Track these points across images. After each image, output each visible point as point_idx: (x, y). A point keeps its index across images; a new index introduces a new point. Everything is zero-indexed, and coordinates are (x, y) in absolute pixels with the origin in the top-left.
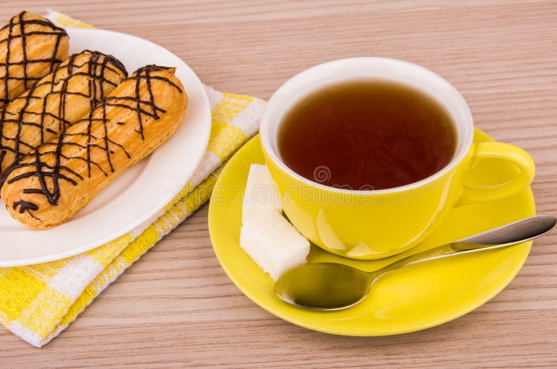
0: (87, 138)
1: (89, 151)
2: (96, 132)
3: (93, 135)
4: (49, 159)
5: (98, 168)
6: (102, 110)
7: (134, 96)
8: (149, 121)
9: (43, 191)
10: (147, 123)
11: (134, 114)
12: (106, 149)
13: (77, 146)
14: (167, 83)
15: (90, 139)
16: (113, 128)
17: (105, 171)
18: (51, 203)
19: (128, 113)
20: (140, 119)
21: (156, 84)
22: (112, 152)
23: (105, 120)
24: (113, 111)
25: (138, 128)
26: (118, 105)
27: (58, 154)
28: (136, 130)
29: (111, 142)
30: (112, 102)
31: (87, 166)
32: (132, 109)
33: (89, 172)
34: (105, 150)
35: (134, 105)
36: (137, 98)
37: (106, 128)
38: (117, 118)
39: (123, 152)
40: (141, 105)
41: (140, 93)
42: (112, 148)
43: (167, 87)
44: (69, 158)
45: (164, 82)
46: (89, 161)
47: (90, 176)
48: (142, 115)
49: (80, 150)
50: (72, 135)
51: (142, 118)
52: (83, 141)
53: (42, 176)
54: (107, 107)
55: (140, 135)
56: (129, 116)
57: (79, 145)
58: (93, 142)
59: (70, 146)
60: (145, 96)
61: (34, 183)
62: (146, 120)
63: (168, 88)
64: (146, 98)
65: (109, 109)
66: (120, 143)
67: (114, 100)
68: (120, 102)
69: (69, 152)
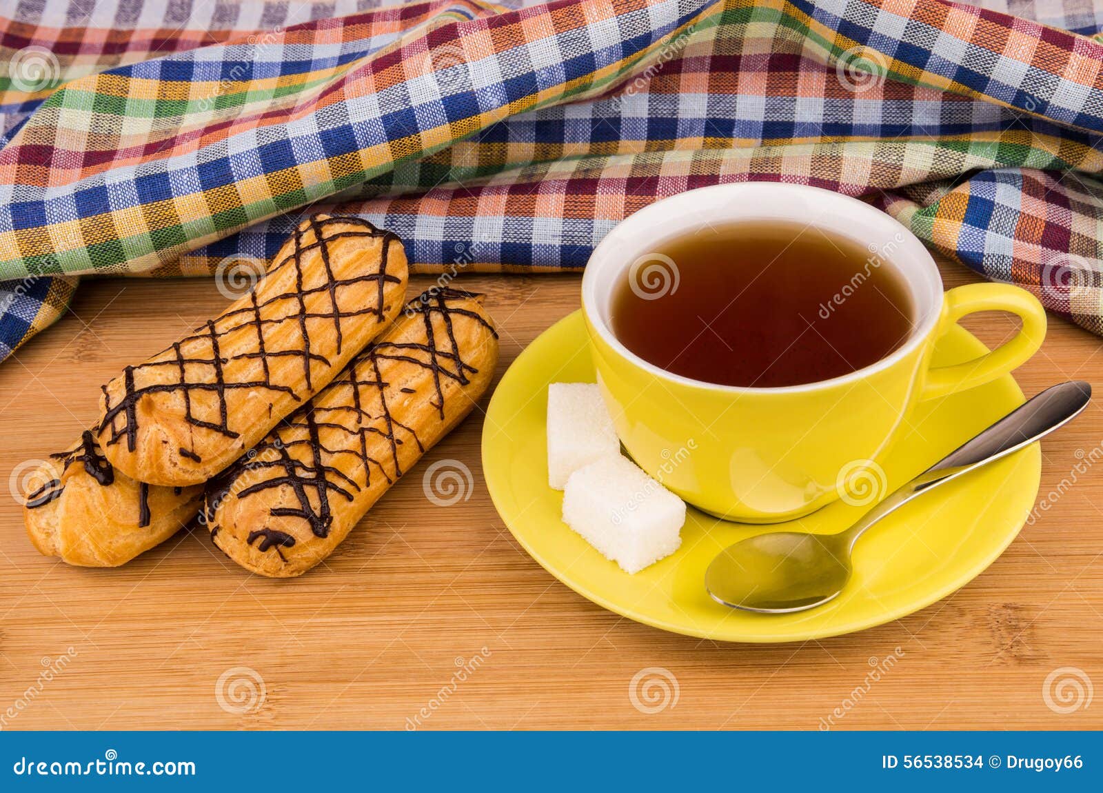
0: (355, 416)
1: (363, 440)
2: (369, 405)
3: (365, 410)
4: (302, 454)
5: (379, 469)
6: (372, 366)
7: (426, 343)
8: (452, 387)
9: (303, 513)
10: (448, 390)
11: (428, 373)
12: (390, 435)
13: (341, 430)
14: (477, 322)
15: (360, 417)
16: (395, 399)
17: (388, 474)
18: (316, 534)
19: (417, 373)
20: (438, 384)
21: (459, 322)
22: (399, 442)
23: (381, 385)
24: (392, 368)
25: (435, 398)
26: (399, 358)
27: (314, 443)
28: (432, 403)
29: (396, 423)
30: (388, 352)
31: (363, 465)
32: (424, 366)
33: (368, 479)
34: (387, 437)
35: (426, 358)
36: (431, 348)
37: (383, 398)
38: (401, 380)
39: (414, 440)
40: (438, 358)
41: (436, 339)
42: (399, 433)
43: (477, 329)
44: (334, 452)
45: (472, 320)
46: (364, 457)
47: (368, 485)
48: (441, 376)
49: (346, 437)
50: (328, 410)
51: (440, 382)
52: (350, 421)
53: (298, 485)
54: (379, 360)
55: (439, 411)
56: (419, 377)
57: (345, 429)
58: (367, 423)
59: (329, 430)
60: (444, 344)
61: (285, 497)
62: (447, 386)
63: (479, 330)
64: (444, 346)
65: (383, 365)
66: (409, 425)
67: (390, 348)
68: (401, 352)
69: (330, 440)
